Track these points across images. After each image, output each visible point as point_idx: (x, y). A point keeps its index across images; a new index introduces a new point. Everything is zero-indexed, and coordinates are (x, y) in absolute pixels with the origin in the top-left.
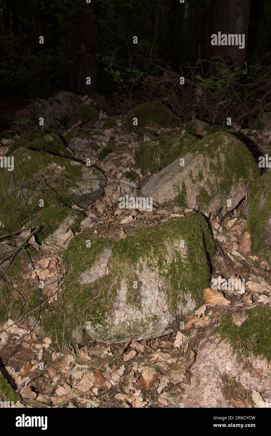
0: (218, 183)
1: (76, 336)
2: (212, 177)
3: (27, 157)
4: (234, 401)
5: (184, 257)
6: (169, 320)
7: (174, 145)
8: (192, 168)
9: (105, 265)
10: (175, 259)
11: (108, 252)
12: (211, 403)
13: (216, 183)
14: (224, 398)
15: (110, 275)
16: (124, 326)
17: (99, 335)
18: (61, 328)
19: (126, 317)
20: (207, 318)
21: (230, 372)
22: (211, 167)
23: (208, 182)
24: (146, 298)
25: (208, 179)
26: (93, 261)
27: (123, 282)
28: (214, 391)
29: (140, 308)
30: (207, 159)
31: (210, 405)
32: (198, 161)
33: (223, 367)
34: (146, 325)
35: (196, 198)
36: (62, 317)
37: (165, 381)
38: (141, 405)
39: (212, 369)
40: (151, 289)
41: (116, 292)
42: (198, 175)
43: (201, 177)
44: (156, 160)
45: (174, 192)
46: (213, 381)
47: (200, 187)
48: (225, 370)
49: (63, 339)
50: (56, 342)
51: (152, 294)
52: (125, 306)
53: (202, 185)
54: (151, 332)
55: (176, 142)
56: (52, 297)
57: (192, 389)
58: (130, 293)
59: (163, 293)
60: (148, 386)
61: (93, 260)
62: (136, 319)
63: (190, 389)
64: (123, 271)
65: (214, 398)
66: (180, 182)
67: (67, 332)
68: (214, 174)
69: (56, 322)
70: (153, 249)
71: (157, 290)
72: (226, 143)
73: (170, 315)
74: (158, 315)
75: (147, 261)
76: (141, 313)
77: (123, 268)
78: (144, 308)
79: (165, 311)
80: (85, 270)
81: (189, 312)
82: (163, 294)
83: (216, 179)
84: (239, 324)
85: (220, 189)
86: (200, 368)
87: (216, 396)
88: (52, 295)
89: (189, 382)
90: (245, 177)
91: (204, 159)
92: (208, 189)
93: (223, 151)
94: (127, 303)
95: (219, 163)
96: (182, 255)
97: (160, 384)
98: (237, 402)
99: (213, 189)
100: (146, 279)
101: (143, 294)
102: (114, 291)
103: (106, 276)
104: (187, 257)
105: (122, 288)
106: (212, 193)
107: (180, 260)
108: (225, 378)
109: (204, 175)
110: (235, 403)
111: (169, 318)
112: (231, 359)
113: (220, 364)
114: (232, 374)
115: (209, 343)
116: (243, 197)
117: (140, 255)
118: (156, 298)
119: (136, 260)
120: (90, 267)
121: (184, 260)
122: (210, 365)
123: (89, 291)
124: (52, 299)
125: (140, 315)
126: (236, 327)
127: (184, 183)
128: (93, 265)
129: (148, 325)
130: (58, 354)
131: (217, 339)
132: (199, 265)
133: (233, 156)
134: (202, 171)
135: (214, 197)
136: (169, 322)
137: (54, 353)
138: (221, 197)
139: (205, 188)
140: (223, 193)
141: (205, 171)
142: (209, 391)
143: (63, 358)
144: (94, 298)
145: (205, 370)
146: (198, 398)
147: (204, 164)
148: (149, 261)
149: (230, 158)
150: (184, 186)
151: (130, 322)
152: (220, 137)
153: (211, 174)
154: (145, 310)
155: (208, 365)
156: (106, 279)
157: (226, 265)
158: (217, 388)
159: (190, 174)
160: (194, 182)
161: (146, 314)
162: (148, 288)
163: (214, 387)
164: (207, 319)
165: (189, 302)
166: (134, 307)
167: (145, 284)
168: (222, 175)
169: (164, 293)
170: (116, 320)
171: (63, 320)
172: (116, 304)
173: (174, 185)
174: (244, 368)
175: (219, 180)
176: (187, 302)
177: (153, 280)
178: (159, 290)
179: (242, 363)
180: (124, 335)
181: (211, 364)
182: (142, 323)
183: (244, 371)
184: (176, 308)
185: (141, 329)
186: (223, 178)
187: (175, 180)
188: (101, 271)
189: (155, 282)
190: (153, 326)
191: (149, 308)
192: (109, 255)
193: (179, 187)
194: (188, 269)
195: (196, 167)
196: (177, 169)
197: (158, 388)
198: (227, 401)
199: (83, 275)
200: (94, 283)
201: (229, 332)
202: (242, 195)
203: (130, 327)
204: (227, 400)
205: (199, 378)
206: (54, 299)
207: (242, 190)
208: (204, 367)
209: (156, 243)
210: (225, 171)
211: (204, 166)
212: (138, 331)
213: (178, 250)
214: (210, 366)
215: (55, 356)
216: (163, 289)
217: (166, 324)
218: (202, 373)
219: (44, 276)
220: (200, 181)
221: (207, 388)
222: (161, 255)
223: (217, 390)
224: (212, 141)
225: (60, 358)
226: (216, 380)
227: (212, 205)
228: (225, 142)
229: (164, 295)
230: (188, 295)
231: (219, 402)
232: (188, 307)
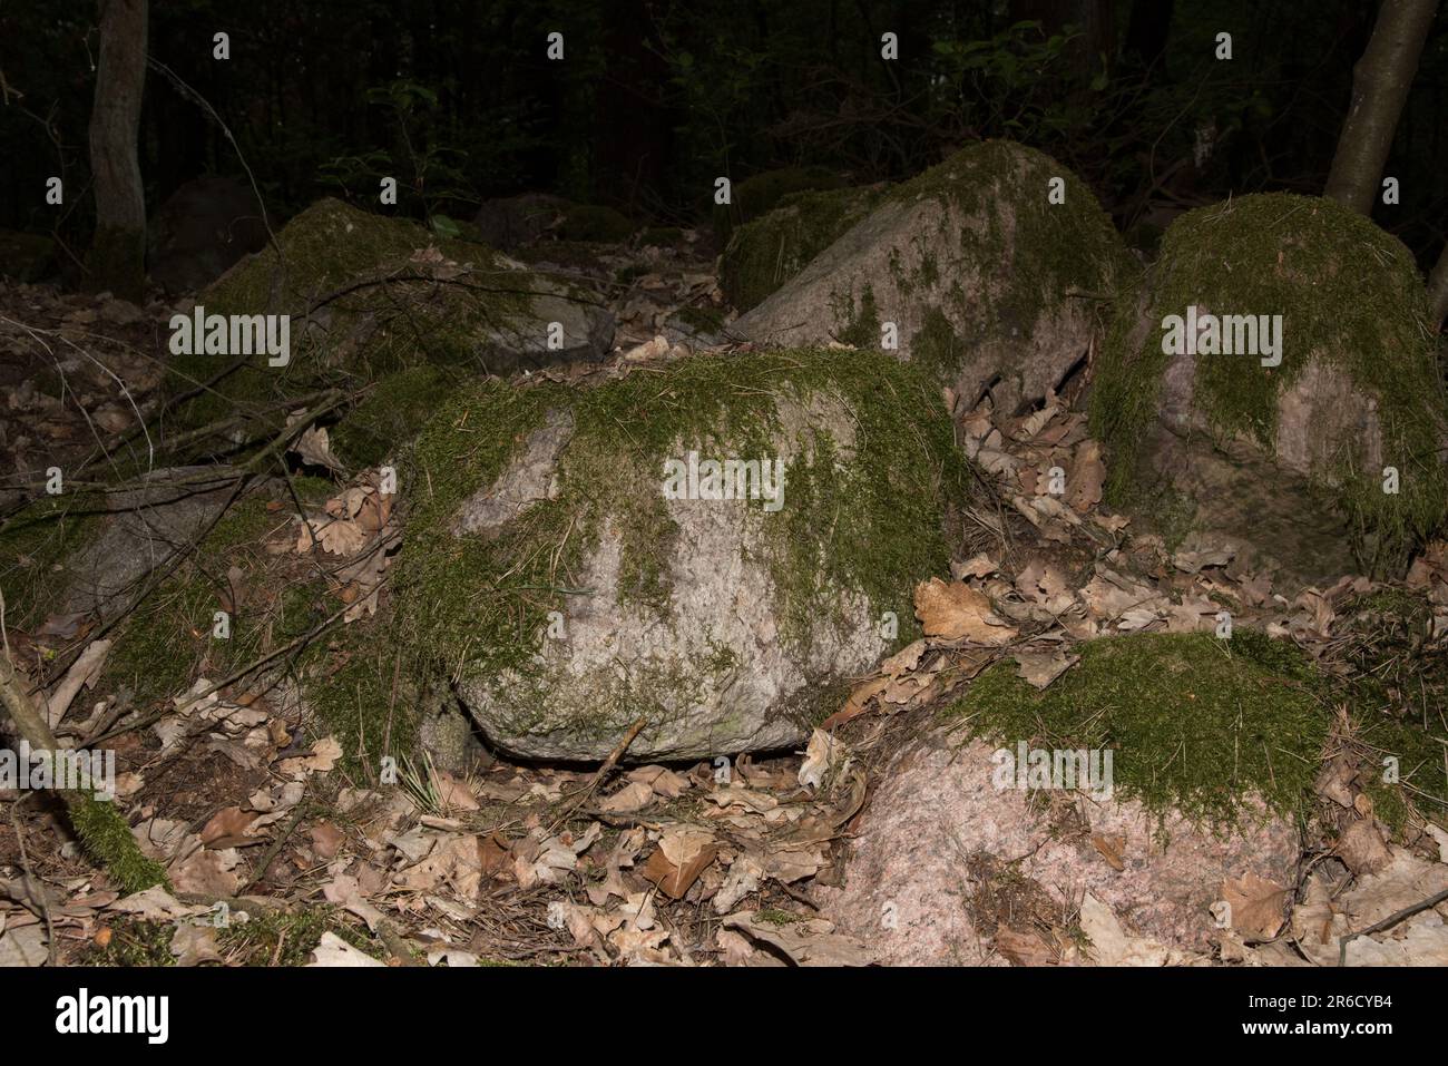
0: (991, 299)
1: (439, 744)
2: (971, 278)
3: (341, 226)
4: (1009, 934)
5: (843, 453)
6: (780, 679)
7: (847, 212)
8: (900, 241)
9: (546, 466)
10: (809, 456)
11: (560, 425)
12: (920, 946)
13: (985, 298)
14: (972, 930)
15: (561, 499)
16: (607, 686)
17: (509, 717)
18: (381, 704)
19: (614, 648)
20: (924, 680)
21: (999, 844)
22: (965, 244)
23: (955, 293)
24: (693, 583)
25: (955, 282)
26: (503, 456)
27: (608, 525)
28: (934, 905)
29: (666, 616)
30: (952, 216)
31: (915, 952)
32: (920, 217)
33: (975, 828)
34: (689, 685)
35: (912, 343)
36: (389, 670)
37: (749, 871)
38: (643, 941)
39: (932, 829)
40: (712, 554)
41: (579, 558)
42: (919, 267)
43: (931, 274)
44: (787, 266)
45: (832, 315)
46: (933, 868)
47: (926, 308)
48: (982, 837)
49: (387, 743)
50: (361, 753)
51: (716, 570)
52: (613, 607)
53: (933, 299)
54: (709, 716)
55: (855, 204)
56: (359, 603)
57: (850, 904)
58: (634, 560)
59: (758, 575)
60: (682, 882)
61: (501, 451)
62: (653, 658)
63: (842, 902)
64: (610, 483)
65: (931, 928)
66: (856, 284)
67: (401, 722)
68: (978, 268)
69: (364, 684)
70: (724, 411)
71: (737, 557)
72: (1020, 172)
73: (786, 662)
74: (734, 647)
75: (699, 446)
76: (670, 637)
77: (609, 473)
78: (683, 620)
79: (765, 641)
80: (473, 490)
81: (860, 668)
82: (760, 578)
83: (984, 286)
84: (1041, 679)
85: (997, 318)
86: (886, 831)
87: (939, 920)
88: (360, 597)
89: (839, 882)
90: (1085, 283)
91: (941, 215)
92: (956, 317)
93: (1008, 193)
94: (620, 600)
95: (994, 232)
96: (837, 445)
97: (727, 880)
98: (1019, 938)
99: (973, 319)
100: (697, 513)
101: (683, 568)
102: (575, 555)
103: (547, 502)
104: (854, 454)
105: (603, 544)
106: (969, 329)
107: (829, 464)
108: (979, 863)
109: (941, 267)
110: (1012, 940)
111: (779, 672)
112: (1005, 801)
113: (964, 818)
114: (1008, 849)
115: (925, 749)
116: (1079, 352)
117: (676, 427)
118: (730, 586)
119: (661, 442)
120: (493, 479)
121: (845, 464)
122: (921, 818)
123: (481, 554)
124: (357, 609)
125: (668, 644)
126: (1030, 690)
127: (868, 287)
128: (502, 466)
129: (697, 684)
130: (362, 794)
131: (955, 734)
132: (900, 493)
133: (1046, 212)
134: (933, 255)
135: (975, 344)
136: (782, 691)
137: (345, 791)
138: (999, 348)
139: (946, 313)
140: (1008, 336)
141: (946, 256)
142: (915, 902)
143: (375, 805)
144: (500, 578)
145: (902, 834)
146: (872, 929)
147: (941, 230)
148: (709, 450)
149: (1035, 219)
150: (868, 299)
151: (626, 666)
152: (1001, 151)
153: (964, 265)
154: (686, 628)
155: (916, 818)
156: (548, 515)
157: (1007, 538)
158: (946, 896)
159: (893, 261)
160: (905, 287)
161: (690, 643)
162: (703, 547)
163: (935, 890)
164: (926, 684)
165: (861, 629)
166: (647, 614)
167: (691, 535)
168: (1005, 274)
169: (763, 573)
170: (577, 656)
171: (391, 680)
172: (579, 600)
173: (833, 294)
174: (1053, 831)
175: (995, 290)
176: (853, 628)
177: (721, 520)
178: (745, 559)
179: (1046, 815)
180: (604, 717)
181: (926, 815)
182: (673, 674)
183: (1056, 839)
184: (806, 642)
185: (670, 698)
186: (1007, 285)
187: (839, 279)
188: (531, 488)
189: (728, 527)
190: (717, 689)
191: (702, 621)
192: (564, 431)
193: (852, 302)
194: (858, 500)
195: (914, 239)
196: (847, 246)
197: (716, 893)
198: (984, 940)
199: (464, 508)
200: (502, 527)
201: (1005, 707)
202: (1076, 348)
203: (628, 688)
204: (984, 935)
205: (879, 863)
206: (366, 610)
207: (1074, 329)
208: (902, 825)
209: (741, 390)
210: (1017, 263)
211: (942, 237)
212: (658, 707)
213: (822, 427)
214: (923, 822)
215: (346, 800)
216: (759, 558)
217: (768, 695)
218: (890, 846)
219: (342, 542)
220: (929, 287)
221: (907, 893)
222: (753, 431)
223: (944, 899)
224: (970, 165)
225: (366, 805)
226: (945, 867)
227: (967, 370)
228: (1017, 166)
229: (762, 583)
230: (857, 602)
231: (954, 942)
232: (855, 647)
